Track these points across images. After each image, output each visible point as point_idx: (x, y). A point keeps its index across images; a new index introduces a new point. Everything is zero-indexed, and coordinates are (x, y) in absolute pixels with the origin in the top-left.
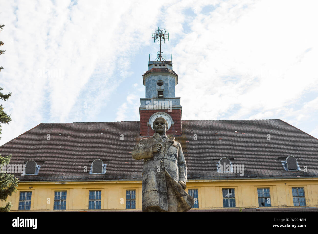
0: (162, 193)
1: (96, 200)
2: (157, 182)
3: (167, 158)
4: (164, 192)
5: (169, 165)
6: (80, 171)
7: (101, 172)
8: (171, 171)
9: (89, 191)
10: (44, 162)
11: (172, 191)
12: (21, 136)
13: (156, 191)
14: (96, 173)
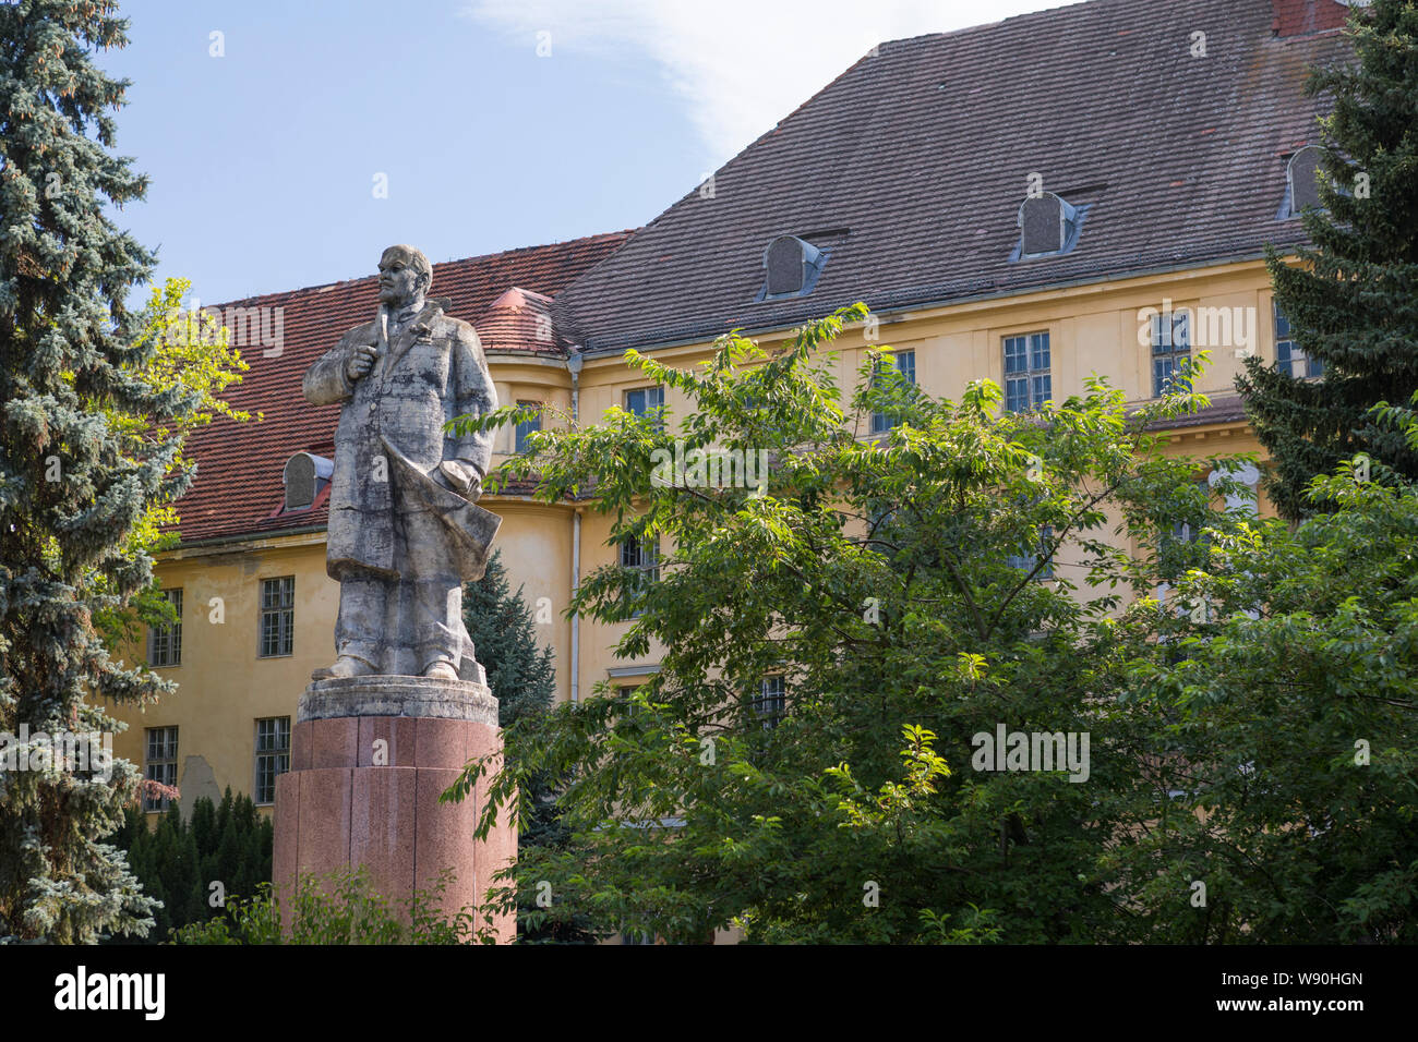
0: (374, 512)
1: (1033, 373)
2: (360, 477)
3: (389, 394)
4: (382, 507)
5: (398, 416)
6: (976, 251)
7: (1057, 248)
8: (404, 435)
9: (1002, 337)
10: (846, 231)
11: (415, 499)
12: (787, 120)
13: (349, 508)
14: (1038, 255)
